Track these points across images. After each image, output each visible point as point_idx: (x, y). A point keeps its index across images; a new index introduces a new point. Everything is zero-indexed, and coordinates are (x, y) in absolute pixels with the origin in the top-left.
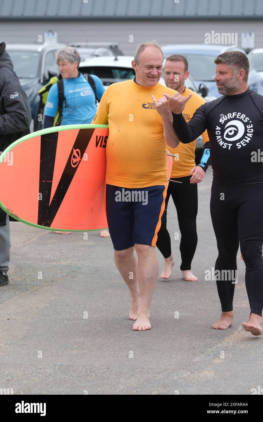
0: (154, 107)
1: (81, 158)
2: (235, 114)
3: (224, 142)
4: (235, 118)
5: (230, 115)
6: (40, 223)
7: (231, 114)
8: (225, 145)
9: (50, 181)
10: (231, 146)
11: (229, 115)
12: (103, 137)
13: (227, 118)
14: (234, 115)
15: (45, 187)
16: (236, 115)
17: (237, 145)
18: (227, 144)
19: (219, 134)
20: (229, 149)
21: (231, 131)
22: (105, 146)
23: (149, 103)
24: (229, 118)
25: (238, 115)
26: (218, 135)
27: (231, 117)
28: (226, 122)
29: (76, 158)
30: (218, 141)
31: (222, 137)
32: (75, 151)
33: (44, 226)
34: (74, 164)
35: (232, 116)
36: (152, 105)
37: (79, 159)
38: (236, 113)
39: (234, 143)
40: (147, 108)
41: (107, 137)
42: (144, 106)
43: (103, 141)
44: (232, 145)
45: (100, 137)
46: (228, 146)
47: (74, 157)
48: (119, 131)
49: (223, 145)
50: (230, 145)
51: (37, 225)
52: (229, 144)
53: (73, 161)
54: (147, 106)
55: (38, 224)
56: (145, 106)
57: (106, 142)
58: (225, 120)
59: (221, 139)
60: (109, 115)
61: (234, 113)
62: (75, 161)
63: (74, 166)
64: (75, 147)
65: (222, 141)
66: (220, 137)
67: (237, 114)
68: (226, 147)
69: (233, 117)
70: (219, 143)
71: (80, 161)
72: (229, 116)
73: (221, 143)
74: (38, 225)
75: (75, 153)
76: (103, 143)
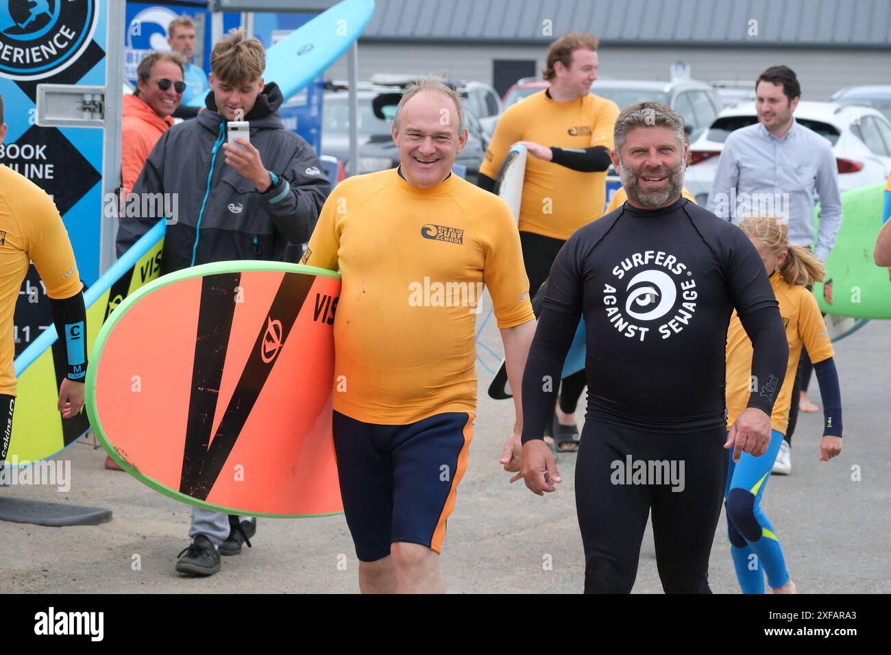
0: (450, 237)
1: (283, 342)
2: (650, 255)
3: (627, 323)
4: (651, 266)
5: (637, 257)
6: (184, 489)
7: (640, 256)
8: (632, 329)
9: (214, 391)
10: (646, 332)
11: (637, 259)
12: (330, 298)
13: (630, 266)
14: (647, 257)
15: (202, 402)
16: (653, 257)
17: (661, 330)
18: (636, 328)
19: (613, 303)
20: (642, 339)
21: (642, 297)
22: (331, 322)
23: (437, 227)
24: (636, 265)
25: (658, 257)
26: (611, 306)
27: (642, 263)
28: (630, 274)
29: (273, 342)
30: (612, 320)
31: (622, 309)
32: (271, 324)
33: (193, 496)
34: (268, 355)
35: (643, 259)
36: (446, 232)
37: (278, 343)
38: (653, 252)
39: (654, 325)
40: (434, 238)
41: (336, 300)
42: (424, 232)
43: (329, 308)
44: (647, 330)
45: (325, 297)
46: (638, 333)
47: (270, 338)
48: (364, 292)
49: (626, 330)
50: (644, 330)
51: (177, 492)
52: (640, 329)
53: (265, 347)
54: (433, 233)
55: (180, 491)
56: (428, 232)
57: (334, 310)
58: (627, 269)
59: (619, 315)
60: (340, 252)
61: (647, 253)
62: (269, 347)
63: (266, 361)
64: (273, 314)
65: (622, 319)
66: (616, 310)
67: (655, 255)
68: (633, 334)
69: (646, 262)
70: (616, 326)
71: (280, 348)
72: (635, 261)
73: (621, 325)
74: (181, 494)
75: (271, 329)
76: (329, 314)
